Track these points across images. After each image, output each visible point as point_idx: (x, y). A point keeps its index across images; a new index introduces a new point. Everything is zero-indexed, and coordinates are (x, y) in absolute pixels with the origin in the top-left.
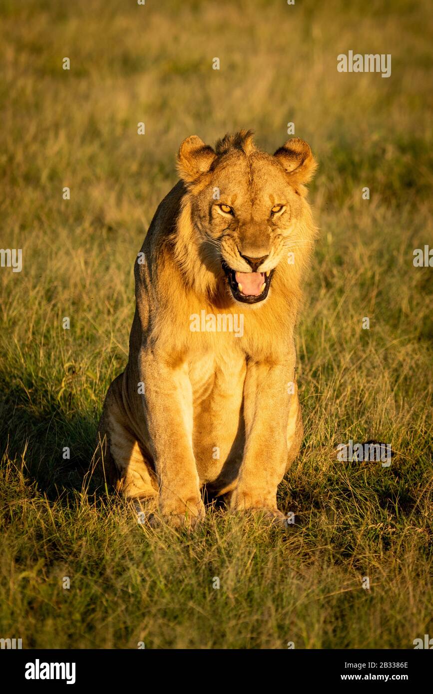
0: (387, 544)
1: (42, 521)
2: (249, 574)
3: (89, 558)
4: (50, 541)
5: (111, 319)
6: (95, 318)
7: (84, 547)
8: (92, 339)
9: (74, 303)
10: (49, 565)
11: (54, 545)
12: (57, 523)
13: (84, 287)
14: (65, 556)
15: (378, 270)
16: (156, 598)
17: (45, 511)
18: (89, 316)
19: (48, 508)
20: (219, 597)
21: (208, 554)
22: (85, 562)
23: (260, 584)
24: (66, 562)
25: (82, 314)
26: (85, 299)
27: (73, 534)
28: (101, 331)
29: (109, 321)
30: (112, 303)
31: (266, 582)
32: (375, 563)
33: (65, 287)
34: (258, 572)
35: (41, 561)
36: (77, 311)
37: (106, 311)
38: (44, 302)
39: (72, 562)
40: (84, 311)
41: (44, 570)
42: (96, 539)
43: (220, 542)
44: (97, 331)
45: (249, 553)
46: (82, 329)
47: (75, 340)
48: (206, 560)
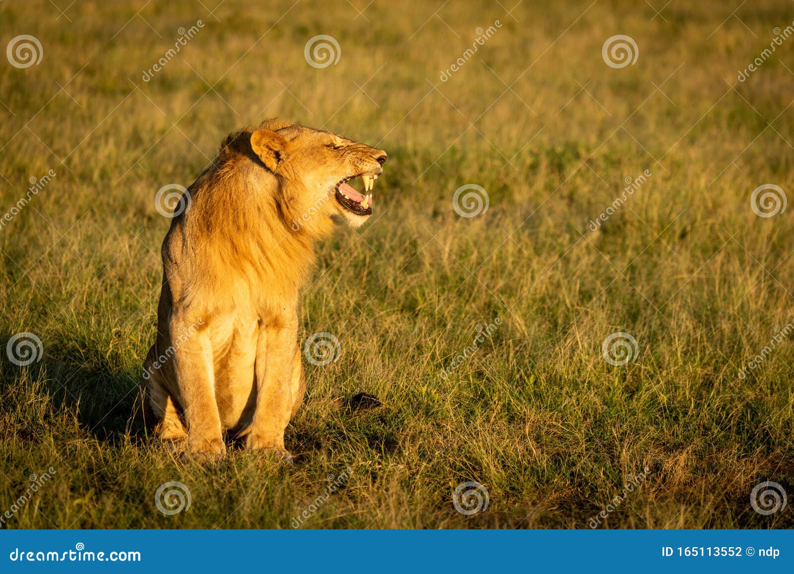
0: (374, 478)
1: (93, 458)
2: (262, 501)
3: (131, 488)
4: (99, 473)
5: (150, 292)
6: (137, 292)
7: (127, 480)
8: (134, 309)
9: (119, 280)
10: (98, 494)
11: (102, 477)
12: (105, 459)
13: (128, 265)
14: (111, 486)
15: (369, 254)
16: (185, 520)
17: (95, 449)
18: (132, 290)
19: (98, 446)
20: (237, 520)
21: (228, 486)
22: (128, 491)
23: (270, 510)
24: (112, 491)
25: (126, 289)
26: (130, 276)
27: (118, 468)
28: (142, 302)
29: (148, 295)
30: (151, 280)
31: (276, 510)
32: (364, 493)
33: (113, 266)
34: (269, 502)
35: (92, 490)
36: (122, 286)
37: (146, 286)
38: (95, 279)
39: (117, 491)
40: (128, 285)
41: (94, 498)
42: (137, 473)
43: (238, 476)
44: (139, 302)
45: (263, 485)
46: (126, 301)
47: (120, 310)
48: (226, 490)
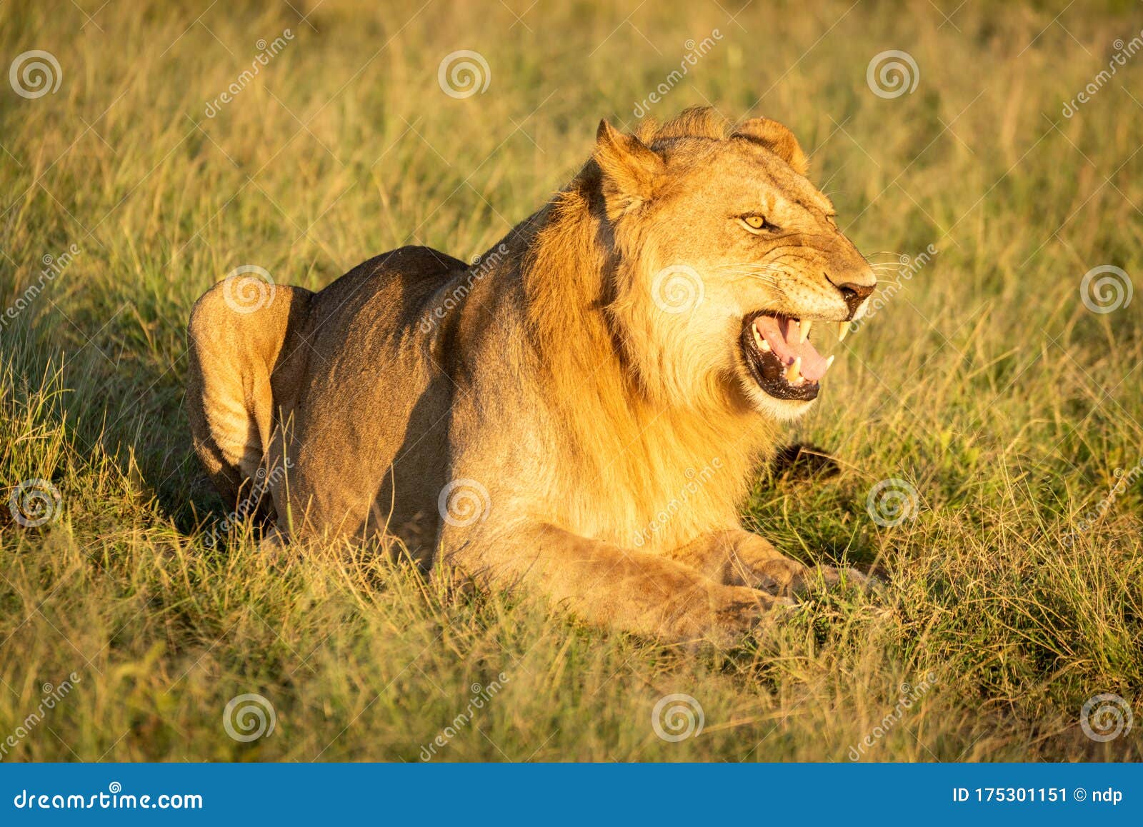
0: (821, 639)
1: (163, 572)
2: (557, 683)
3: (251, 645)
4: (177, 610)
5: (310, 195)
6: (280, 192)
7: (243, 622)
8: (272, 233)
9: (240, 164)
10: (175, 655)
11: (185, 619)
12: (192, 578)
13: (260, 132)
14: (204, 640)
16: (376, 724)
17: (170, 552)
18: (269, 188)
19: (177, 546)
20: (496, 724)
21: (478, 644)
22: (245, 652)
23: (575, 704)
24: (206, 650)
25: (254, 185)
26: (261, 153)
27: (222, 598)
28: (290, 218)
29: (305, 200)
30: (314, 165)
31: (587, 701)
32: (798, 673)
33: (225, 130)
34: (573, 684)
35: (159, 646)
36: (244, 179)
37: (299, 179)
38: (183, 160)
39: (217, 650)
40: (257, 179)
41: (163, 664)
42: (266, 610)
43: (503, 620)
44: (283, 219)
45: (558, 646)
46: (254, 212)
47: (239, 233)
48: (475, 655)
